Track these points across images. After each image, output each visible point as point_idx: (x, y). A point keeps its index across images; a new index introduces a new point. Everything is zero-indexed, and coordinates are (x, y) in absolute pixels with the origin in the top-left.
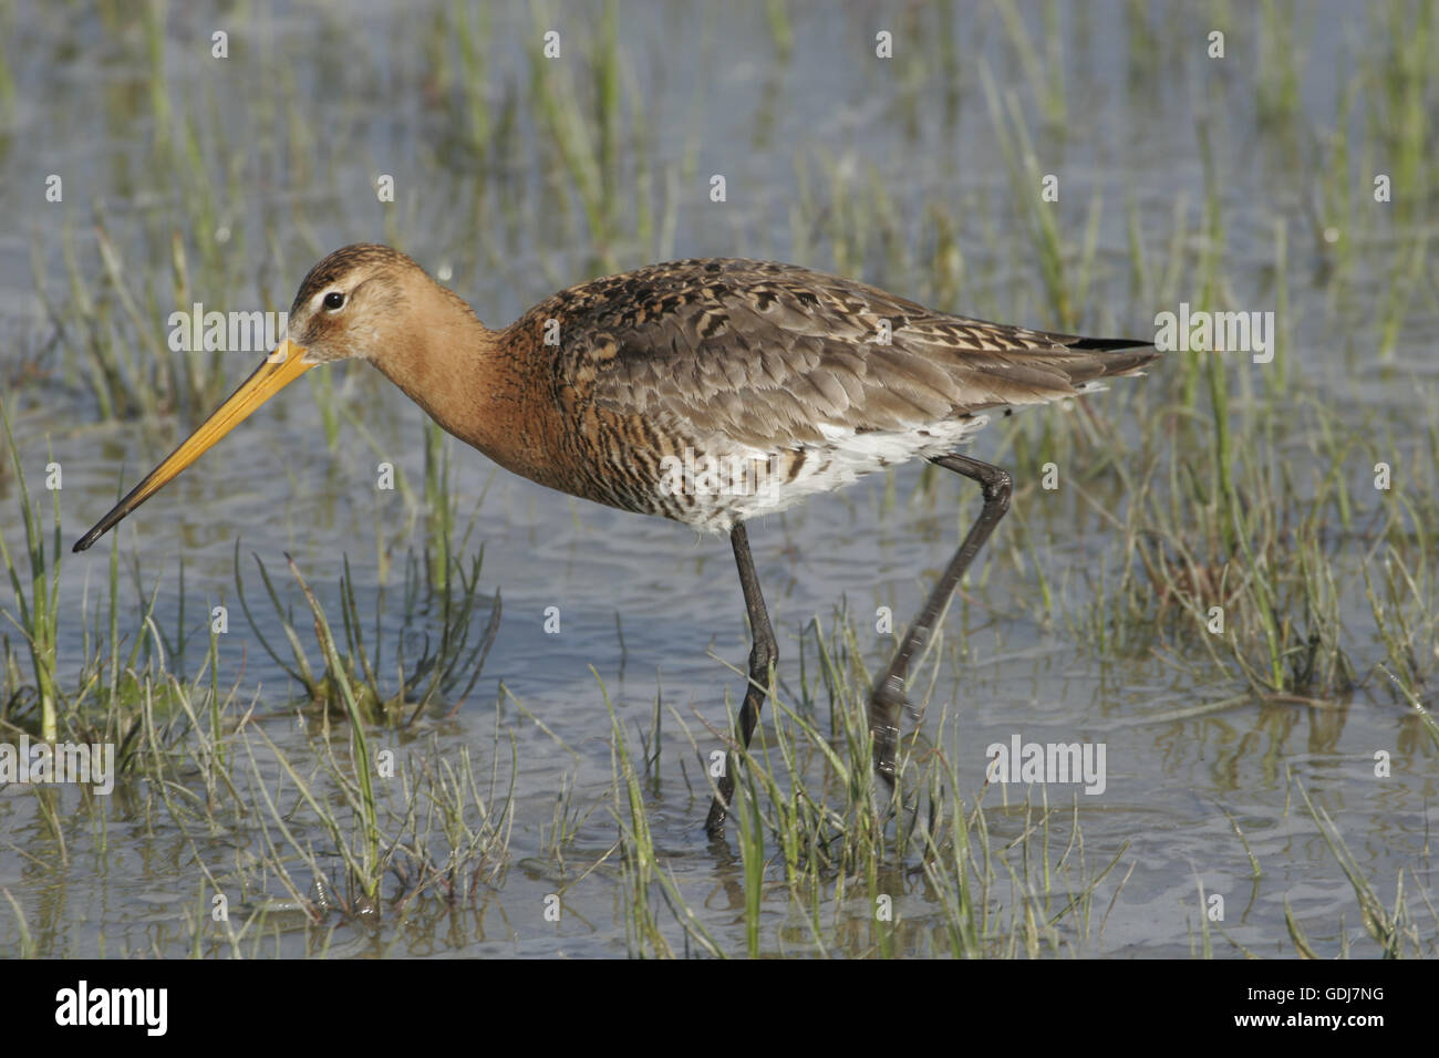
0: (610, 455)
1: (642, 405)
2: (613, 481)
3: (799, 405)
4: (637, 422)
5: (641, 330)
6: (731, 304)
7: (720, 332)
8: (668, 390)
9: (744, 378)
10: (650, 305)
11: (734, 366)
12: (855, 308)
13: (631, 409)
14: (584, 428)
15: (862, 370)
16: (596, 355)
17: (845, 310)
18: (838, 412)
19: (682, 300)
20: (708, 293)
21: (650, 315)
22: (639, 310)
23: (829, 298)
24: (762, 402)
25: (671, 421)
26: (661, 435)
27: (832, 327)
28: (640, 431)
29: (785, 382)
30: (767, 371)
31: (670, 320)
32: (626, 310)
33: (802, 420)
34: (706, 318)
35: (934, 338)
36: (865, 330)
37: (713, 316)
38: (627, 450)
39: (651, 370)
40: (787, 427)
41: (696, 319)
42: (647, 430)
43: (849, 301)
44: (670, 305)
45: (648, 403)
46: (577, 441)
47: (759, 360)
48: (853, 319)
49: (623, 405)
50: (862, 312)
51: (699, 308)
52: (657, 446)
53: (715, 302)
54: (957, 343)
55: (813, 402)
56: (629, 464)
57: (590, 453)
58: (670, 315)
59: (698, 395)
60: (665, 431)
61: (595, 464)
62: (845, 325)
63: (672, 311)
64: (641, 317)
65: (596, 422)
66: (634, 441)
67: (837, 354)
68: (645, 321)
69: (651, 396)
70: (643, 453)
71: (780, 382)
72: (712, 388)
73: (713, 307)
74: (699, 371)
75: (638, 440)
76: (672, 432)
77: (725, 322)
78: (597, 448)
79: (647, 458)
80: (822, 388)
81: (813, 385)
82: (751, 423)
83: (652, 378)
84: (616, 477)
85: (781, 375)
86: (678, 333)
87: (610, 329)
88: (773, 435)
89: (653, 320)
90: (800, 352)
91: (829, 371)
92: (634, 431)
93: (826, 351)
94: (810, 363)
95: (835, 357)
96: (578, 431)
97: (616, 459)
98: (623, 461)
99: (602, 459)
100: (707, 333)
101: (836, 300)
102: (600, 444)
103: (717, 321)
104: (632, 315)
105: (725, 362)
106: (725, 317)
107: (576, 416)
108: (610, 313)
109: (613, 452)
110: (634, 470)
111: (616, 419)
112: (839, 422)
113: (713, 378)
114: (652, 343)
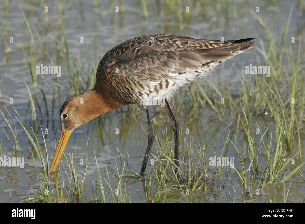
0: (120, 89)
1: (124, 75)
2: (124, 96)
3: (162, 70)
4: (124, 79)
5: (121, 56)
6: (142, 45)
7: (140, 53)
8: (130, 71)
9: (147, 64)
10: (122, 50)
11: (145, 62)
12: (175, 41)
13: (122, 76)
14: (113, 84)
15: (177, 58)
16: (110, 65)
17: (172, 42)
18: (173, 70)
19: (130, 47)
20: (136, 44)
21: (122, 52)
22: (120, 51)
23: (168, 40)
24: (153, 70)
25: (132, 78)
26: (131, 81)
27: (168, 47)
28: (125, 81)
29: (158, 64)
30: (153, 62)
31: (127, 52)
32: (116, 52)
33: (164, 73)
34: (136, 50)
35: (196, 47)
36: (177, 47)
37: (138, 49)
38: (123, 87)
39: (125, 66)
40: (161, 75)
41: (134, 51)
42: (127, 81)
43: (173, 40)
44: (127, 48)
45: (126, 74)
46: (112, 88)
47: (151, 60)
48: (174, 45)
49: (120, 76)
50: (177, 42)
51: (134, 48)
52: (130, 84)
53: (138, 46)
54: (202, 47)
55: (166, 69)
56: (125, 90)
57: (116, 90)
58: (127, 51)
59: (137, 71)
60: (132, 80)
61: (118, 93)
62: (171, 47)
63: (128, 50)
64: (120, 53)
65: (115, 82)
66: (124, 84)
67: (171, 55)
68: (121, 54)
69: (126, 73)
70: (127, 87)
71: (157, 64)
72: (140, 69)
73: (138, 47)
74: (137, 65)
75: (126, 84)
76: (133, 80)
77: (141, 50)
78: (117, 89)
79: (129, 88)
80: (168, 64)
81: (166, 64)
82: (151, 76)
83: (125, 68)
84: (124, 95)
85: (157, 62)
86: (130, 55)
87: (113, 58)
88: (157, 78)
89: (123, 53)
90: (161, 56)
91: (169, 60)
92: (124, 82)
93: (168, 55)
94: (164, 58)
95: (170, 56)
96: (112, 86)
97: (122, 90)
98: (123, 90)
99: (119, 91)
100: (136, 54)
101: (170, 40)
102: (117, 87)
103: (139, 50)
104: (118, 53)
105: (142, 61)
106: (141, 49)
107: (110, 82)
108: (112, 54)
109: (121, 88)
110: (126, 92)
111: (119, 79)
112: (174, 72)
113: (140, 66)
114: (124, 59)
